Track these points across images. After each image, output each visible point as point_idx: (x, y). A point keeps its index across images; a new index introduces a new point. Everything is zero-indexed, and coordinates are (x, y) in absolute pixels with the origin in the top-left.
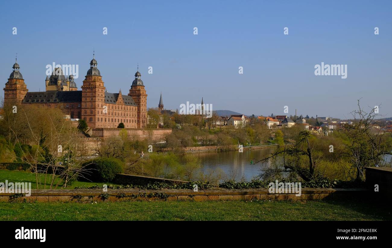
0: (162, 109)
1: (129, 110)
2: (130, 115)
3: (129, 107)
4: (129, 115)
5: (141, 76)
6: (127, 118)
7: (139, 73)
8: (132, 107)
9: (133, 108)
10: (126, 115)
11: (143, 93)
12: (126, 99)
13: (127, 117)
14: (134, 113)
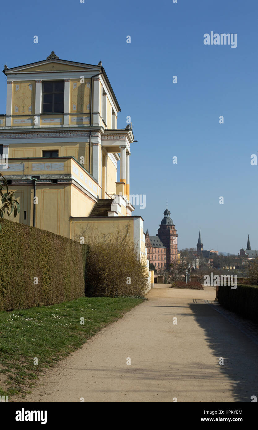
0: (202, 249)
1: (157, 253)
2: (159, 259)
3: (157, 249)
4: (157, 258)
5: (170, 214)
6: (155, 262)
7: (168, 210)
8: (160, 249)
9: (162, 251)
10: (154, 259)
11: (173, 233)
12: (154, 241)
13: (155, 260)
14: (163, 255)
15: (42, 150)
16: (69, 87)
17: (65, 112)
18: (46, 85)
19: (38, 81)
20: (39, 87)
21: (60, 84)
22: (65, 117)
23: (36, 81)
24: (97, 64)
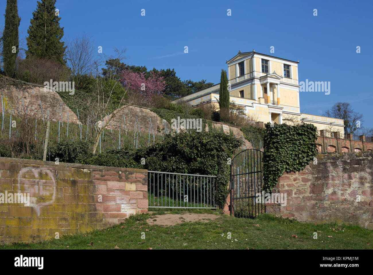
15: (240, 91)
16: (245, 63)
17: (245, 74)
18: (239, 64)
19: (237, 64)
20: (238, 65)
21: (243, 62)
22: (245, 75)
23: (236, 64)
24: (252, 51)
